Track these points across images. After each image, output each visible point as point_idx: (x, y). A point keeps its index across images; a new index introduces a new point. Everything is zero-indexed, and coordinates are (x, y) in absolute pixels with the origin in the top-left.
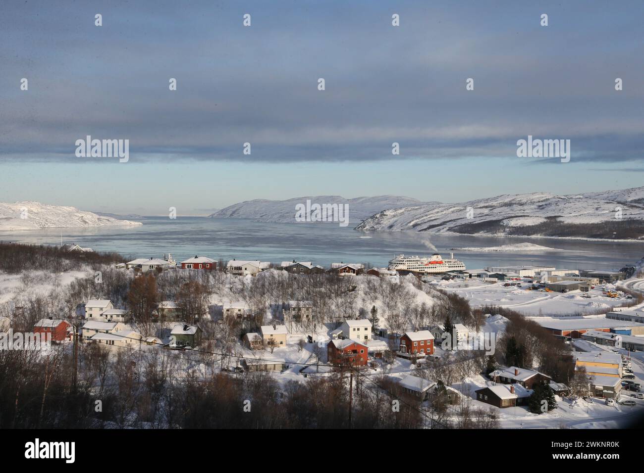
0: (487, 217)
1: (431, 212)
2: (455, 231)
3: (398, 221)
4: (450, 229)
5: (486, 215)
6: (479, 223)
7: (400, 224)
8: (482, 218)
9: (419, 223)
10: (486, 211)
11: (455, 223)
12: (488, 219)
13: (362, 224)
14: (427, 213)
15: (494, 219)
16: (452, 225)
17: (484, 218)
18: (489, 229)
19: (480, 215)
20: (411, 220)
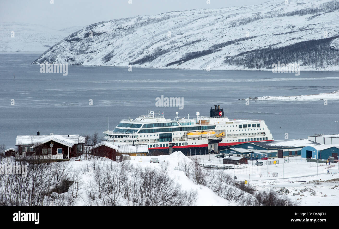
0: (304, 32)
1: (189, 26)
2: (238, 62)
3: (123, 48)
4: (229, 60)
5: (301, 30)
6: (287, 47)
7: (127, 52)
8: (293, 35)
9: (166, 48)
10: (300, 21)
11: (238, 47)
12: (306, 37)
13: (49, 54)
14: (182, 29)
15: (317, 37)
16: (233, 51)
17: (298, 35)
18: (307, 57)
19: (289, 30)
20: (148, 44)
